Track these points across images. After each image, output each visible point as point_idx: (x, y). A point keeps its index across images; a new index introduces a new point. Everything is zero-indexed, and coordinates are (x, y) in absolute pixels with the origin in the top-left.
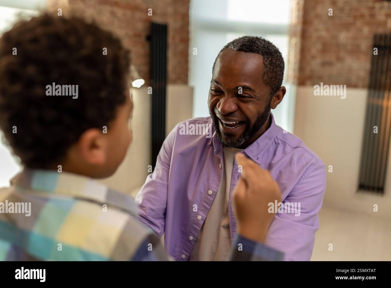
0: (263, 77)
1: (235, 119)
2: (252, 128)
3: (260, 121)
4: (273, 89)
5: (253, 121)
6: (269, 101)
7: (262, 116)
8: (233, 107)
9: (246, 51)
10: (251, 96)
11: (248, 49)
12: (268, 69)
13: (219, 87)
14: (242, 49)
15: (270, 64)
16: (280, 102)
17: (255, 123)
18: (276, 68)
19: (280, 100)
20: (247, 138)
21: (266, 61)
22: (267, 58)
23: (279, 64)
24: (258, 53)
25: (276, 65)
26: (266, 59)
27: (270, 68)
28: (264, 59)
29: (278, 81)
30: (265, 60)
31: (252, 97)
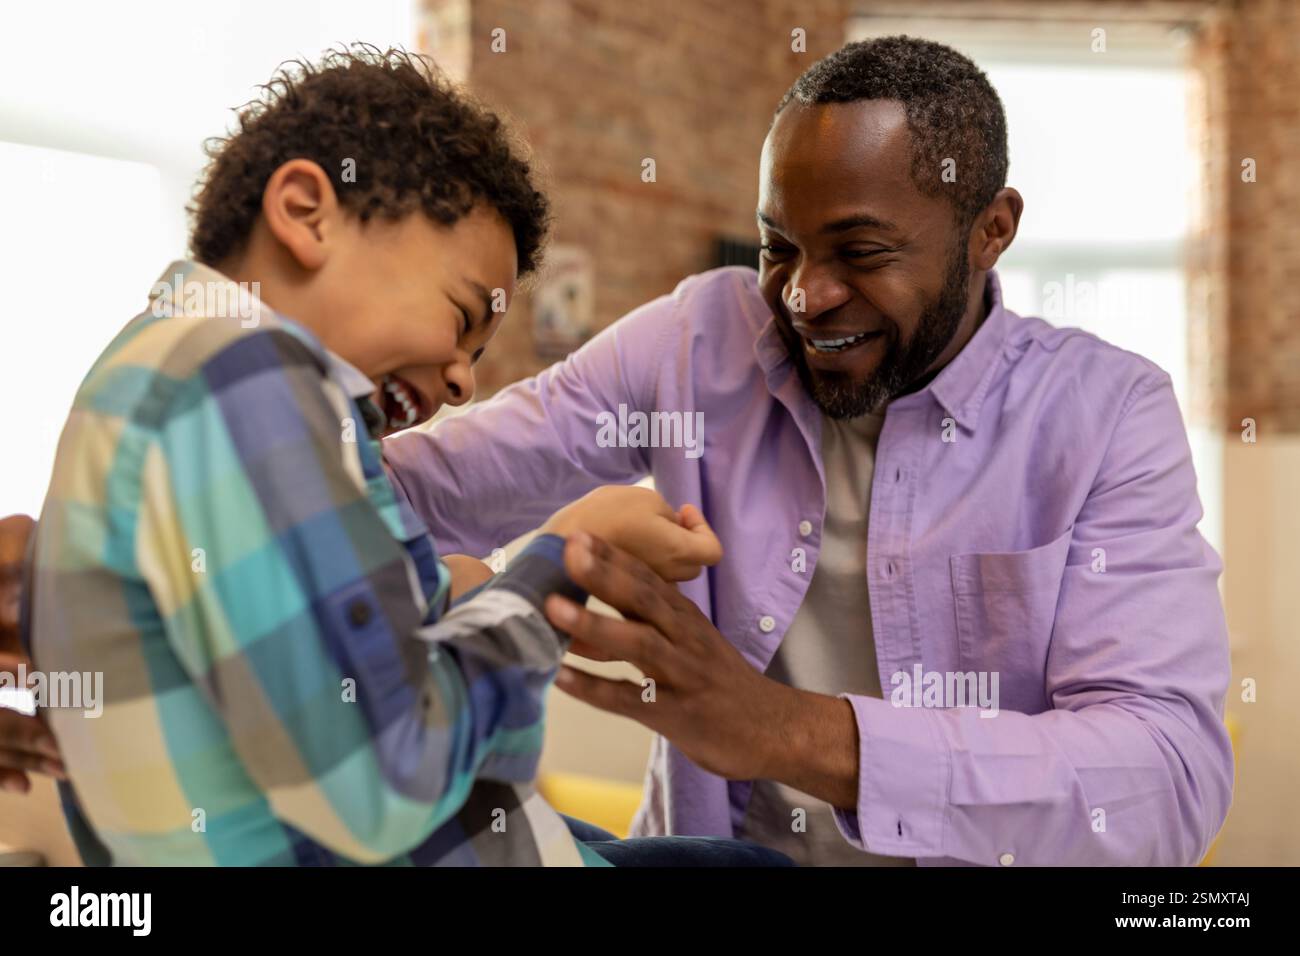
0: (913, 173)
1: (847, 328)
2: (908, 350)
3: (936, 322)
4: (962, 204)
5: (909, 326)
6: (958, 249)
7: (942, 306)
8: (836, 293)
9: (843, 100)
10: (884, 246)
11: (850, 87)
12: (929, 142)
13: (778, 234)
14: (827, 94)
15: (936, 124)
16: (1006, 246)
17: (918, 332)
18: (963, 133)
19: (1007, 237)
20: (894, 381)
21: (918, 116)
22: (921, 107)
23: (972, 117)
24: (887, 95)
25: (959, 120)
26: (917, 110)
27: (937, 139)
28: (909, 110)
29: (979, 176)
30: (914, 115)
31: (887, 250)
